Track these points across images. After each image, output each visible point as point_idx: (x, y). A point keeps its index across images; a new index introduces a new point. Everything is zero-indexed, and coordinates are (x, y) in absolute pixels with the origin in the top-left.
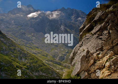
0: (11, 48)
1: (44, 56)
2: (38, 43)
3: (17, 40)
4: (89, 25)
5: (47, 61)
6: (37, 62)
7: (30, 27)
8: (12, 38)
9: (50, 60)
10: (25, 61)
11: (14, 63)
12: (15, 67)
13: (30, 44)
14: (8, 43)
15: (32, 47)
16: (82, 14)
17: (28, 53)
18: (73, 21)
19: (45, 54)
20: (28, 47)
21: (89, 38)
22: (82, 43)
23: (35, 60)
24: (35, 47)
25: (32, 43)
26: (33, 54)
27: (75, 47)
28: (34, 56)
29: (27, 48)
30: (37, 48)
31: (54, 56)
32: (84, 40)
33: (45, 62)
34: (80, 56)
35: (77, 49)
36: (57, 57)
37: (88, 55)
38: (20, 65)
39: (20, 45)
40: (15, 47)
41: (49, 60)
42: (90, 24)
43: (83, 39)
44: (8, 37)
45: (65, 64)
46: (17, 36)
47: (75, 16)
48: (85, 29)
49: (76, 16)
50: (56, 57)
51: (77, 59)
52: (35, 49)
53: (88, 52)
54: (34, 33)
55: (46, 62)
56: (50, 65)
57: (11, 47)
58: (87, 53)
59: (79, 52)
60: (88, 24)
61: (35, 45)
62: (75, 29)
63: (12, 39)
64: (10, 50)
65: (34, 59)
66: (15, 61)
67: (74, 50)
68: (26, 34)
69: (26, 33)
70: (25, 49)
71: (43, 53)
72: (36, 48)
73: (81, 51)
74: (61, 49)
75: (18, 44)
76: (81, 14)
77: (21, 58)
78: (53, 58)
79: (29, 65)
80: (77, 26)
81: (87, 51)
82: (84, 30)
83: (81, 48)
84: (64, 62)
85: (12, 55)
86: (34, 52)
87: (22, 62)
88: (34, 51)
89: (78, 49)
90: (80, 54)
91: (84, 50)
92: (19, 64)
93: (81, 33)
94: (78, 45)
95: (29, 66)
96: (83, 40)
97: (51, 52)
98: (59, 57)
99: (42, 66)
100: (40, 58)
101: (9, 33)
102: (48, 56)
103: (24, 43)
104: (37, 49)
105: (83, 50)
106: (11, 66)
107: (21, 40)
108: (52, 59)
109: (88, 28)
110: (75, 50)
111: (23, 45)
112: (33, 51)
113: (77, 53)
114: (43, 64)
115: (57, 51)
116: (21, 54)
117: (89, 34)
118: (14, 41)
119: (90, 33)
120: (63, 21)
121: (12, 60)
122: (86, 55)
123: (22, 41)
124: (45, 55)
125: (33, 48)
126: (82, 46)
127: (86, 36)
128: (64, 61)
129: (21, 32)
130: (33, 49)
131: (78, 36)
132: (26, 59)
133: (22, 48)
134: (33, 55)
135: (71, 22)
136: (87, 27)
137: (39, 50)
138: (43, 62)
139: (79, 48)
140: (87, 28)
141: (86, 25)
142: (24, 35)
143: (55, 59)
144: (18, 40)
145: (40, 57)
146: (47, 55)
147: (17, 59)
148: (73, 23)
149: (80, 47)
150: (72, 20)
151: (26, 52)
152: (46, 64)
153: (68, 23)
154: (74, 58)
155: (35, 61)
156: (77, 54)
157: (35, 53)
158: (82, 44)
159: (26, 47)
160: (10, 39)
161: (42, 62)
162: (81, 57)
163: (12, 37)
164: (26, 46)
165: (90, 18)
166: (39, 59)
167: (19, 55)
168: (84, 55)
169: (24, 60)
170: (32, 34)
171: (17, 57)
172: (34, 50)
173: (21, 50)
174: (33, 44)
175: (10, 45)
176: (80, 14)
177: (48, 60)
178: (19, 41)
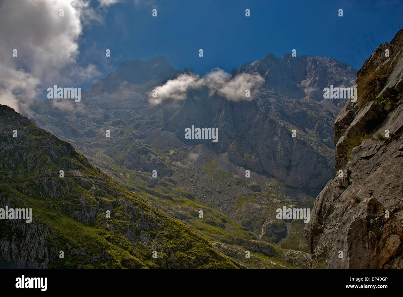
0: (106, 199)
1: (213, 224)
2: (191, 182)
3: (121, 174)
4: (367, 109)
5: (225, 242)
6: (190, 246)
7: (162, 130)
8: (106, 167)
9: (236, 237)
10: (150, 244)
11: (114, 252)
12: (119, 263)
13: (165, 185)
14: (95, 183)
15: (171, 195)
16: (340, 69)
17: (160, 216)
18: (307, 97)
19: (217, 217)
20: (158, 195)
21: (372, 156)
22: (349, 173)
23: (183, 240)
24: (184, 195)
25: (171, 181)
26: (177, 221)
27: (325, 189)
28: (181, 225)
29: (156, 198)
30: (190, 197)
31: (248, 226)
32: (354, 165)
33: (219, 246)
34: (344, 224)
35: (333, 198)
36: (259, 228)
37: (374, 218)
38: (135, 256)
39: (134, 189)
40: (118, 196)
41: (233, 239)
42: (372, 103)
43: (352, 159)
44: (96, 166)
45: (287, 252)
46: (124, 161)
47: (316, 81)
48: (353, 123)
49: (317, 78)
50: (257, 227)
51: (332, 233)
52: (183, 202)
53: (374, 206)
54: (177, 149)
55: (222, 244)
56: (236, 258)
57: (104, 196)
58: (369, 210)
59: (338, 206)
60: (363, 106)
61: (181, 188)
62: (317, 125)
63: (106, 172)
64: (100, 206)
65: (179, 236)
66: (117, 244)
67: (320, 203)
68: (150, 151)
69: (152, 150)
70: (149, 203)
71: (210, 215)
72: (185, 199)
73: (346, 204)
74: (273, 197)
75: (127, 187)
76: (333, 70)
77: (137, 234)
78: (247, 230)
79: (164, 257)
80: (324, 114)
81: (370, 203)
82: (353, 128)
83: (346, 194)
84: (284, 246)
85: (108, 225)
86: (181, 211)
87: (141, 247)
88: (179, 208)
89: (337, 198)
90: (345, 217)
91: (358, 201)
92: (131, 253)
93: (342, 138)
94: (332, 181)
95: (164, 262)
96: (350, 162)
97: (236, 209)
98: (268, 228)
99: (206, 261)
100: (199, 233)
101: (97, 152)
102: (227, 225)
103: (145, 184)
104: (190, 202)
105: (352, 201)
106: (104, 262)
107: (134, 172)
108: (242, 235)
109: (367, 119)
110: (323, 199)
111: (142, 188)
112: (177, 208)
113: (330, 211)
114: (212, 252)
115: (258, 206)
116: (135, 220)
117: (370, 140)
118: (113, 178)
119: (375, 136)
120: (272, 100)
121: (108, 239)
122: (368, 218)
123: (137, 175)
124: (219, 221)
125: (175, 199)
126: (350, 183)
127: (360, 150)
128: (283, 241)
129: (133, 147)
130: (174, 201)
131: (329, 149)
132: (153, 236)
133: (138, 200)
134: (175, 224)
135: (302, 101)
136: (361, 114)
137: (195, 206)
138: (210, 246)
139: (337, 192)
140: (362, 119)
141: (357, 108)
142: (144, 156)
143: (251, 235)
144: (124, 173)
145: (201, 229)
146: (224, 221)
147: (123, 237)
148: (307, 105)
149: (343, 188)
150: (304, 95)
151: (151, 214)
152: (222, 255)
153: (291, 105)
154: (321, 231)
155: (182, 243)
156: (332, 215)
157: (183, 217)
158: (347, 179)
159: (151, 196)
160: (102, 170)
161: (208, 247)
162: (348, 227)
163: (105, 163)
164: (153, 193)
165: (371, 83)
166: (198, 235)
167: (128, 224)
168: (359, 220)
169: (148, 241)
170: (172, 152)
171: (124, 232)
172: (180, 206)
173: (137, 207)
174: (175, 183)
175: (100, 192)
176: (332, 72)
177: (229, 237)
178: (128, 176)
